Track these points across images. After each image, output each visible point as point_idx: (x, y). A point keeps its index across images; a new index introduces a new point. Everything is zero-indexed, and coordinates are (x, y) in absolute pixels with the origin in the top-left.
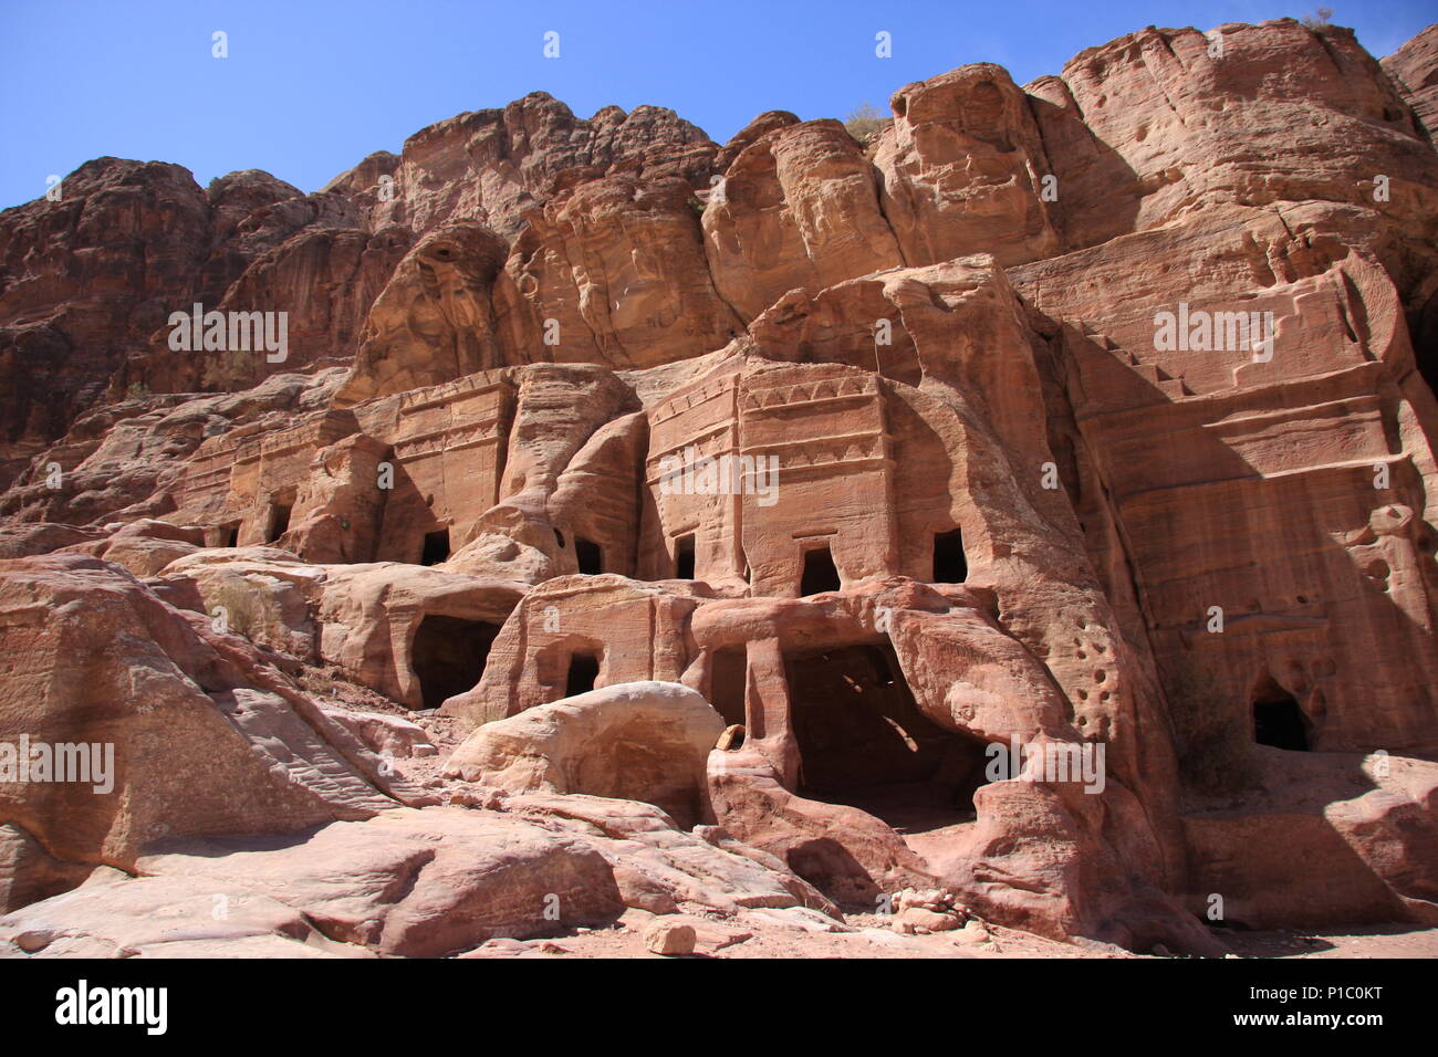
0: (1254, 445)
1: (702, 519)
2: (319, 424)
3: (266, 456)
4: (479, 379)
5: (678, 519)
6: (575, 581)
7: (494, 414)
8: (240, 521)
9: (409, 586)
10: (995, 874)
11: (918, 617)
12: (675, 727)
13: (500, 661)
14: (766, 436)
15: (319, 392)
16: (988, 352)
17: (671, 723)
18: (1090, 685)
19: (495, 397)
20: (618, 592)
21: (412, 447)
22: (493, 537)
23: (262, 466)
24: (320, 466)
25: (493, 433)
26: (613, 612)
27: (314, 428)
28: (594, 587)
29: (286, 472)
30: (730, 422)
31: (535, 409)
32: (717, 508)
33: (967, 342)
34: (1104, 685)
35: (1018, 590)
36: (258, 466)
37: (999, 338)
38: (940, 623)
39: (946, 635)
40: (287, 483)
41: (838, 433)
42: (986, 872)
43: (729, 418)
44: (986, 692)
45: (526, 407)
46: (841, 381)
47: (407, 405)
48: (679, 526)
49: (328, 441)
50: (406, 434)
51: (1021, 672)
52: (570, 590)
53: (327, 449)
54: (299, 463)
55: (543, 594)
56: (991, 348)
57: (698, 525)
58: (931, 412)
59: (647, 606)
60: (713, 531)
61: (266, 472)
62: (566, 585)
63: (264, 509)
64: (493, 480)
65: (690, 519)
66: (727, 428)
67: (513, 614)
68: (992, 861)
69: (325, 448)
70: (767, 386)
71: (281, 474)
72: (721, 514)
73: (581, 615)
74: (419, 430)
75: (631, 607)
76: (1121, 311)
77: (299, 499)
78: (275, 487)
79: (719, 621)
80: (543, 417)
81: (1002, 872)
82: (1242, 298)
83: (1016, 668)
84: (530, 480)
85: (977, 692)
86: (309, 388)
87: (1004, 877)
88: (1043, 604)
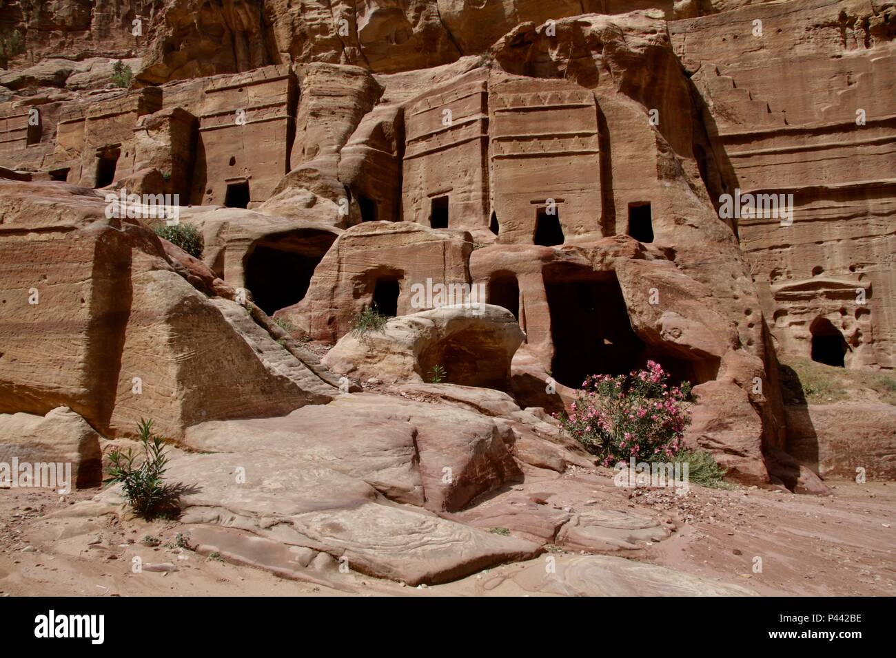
0: (831, 162)
1: (454, 186)
2: (137, 97)
3: (91, 119)
4: (271, 72)
5: (434, 185)
6: (382, 225)
7: (284, 98)
8: (68, 169)
9: (243, 224)
10: (713, 444)
11: (638, 264)
12: (496, 335)
13: (322, 282)
14: (511, 128)
15: (88, 76)
16: (659, 81)
17: (493, 332)
18: (740, 319)
19: (285, 84)
20: (418, 235)
21: (215, 119)
22: (297, 190)
23: (88, 126)
24: (143, 129)
25: (283, 112)
26: (414, 250)
27: (133, 100)
28: (397, 230)
29: (110, 133)
30: (479, 116)
31: (320, 95)
32: (467, 179)
33: (646, 73)
34: (750, 318)
35: (693, 250)
36: (83, 127)
37: (667, 72)
38: (655, 270)
39: (659, 278)
40: (113, 142)
41: (564, 130)
42: (707, 442)
43: (477, 113)
44: (689, 319)
45: (313, 94)
46: (567, 94)
47: (209, 88)
48: (434, 190)
49: (146, 111)
50: (209, 109)
51: (712, 306)
52: (377, 232)
53: (148, 117)
54: (121, 126)
55: (355, 234)
56: (662, 79)
57: (452, 190)
58: (631, 121)
59: (441, 246)
60: (465, 195)
61: (92, 132)
62: (375, 227)
63: (92, 161)
64: (284, 148)
65: (444, 185)
66: (476, 120)
67: (332, 248)
68: (710, 435)
69: (146, 116)
70: (511, 92)
71: (105, 134)
72: (470, 183)
73: (388, 251)
74: (221, 106)
75: (428, 246)
76: (743, 60)
77: (123, 154)
78: (101, 144)
79: (497, 260)
80: (326, 102)
81: (719, 442)
82: (833, 57)
83: (709, 303)
84: (323, 149)
85: (682, 320)
86: (79, 72)
87: (719, 445)
88: (709, 261)
